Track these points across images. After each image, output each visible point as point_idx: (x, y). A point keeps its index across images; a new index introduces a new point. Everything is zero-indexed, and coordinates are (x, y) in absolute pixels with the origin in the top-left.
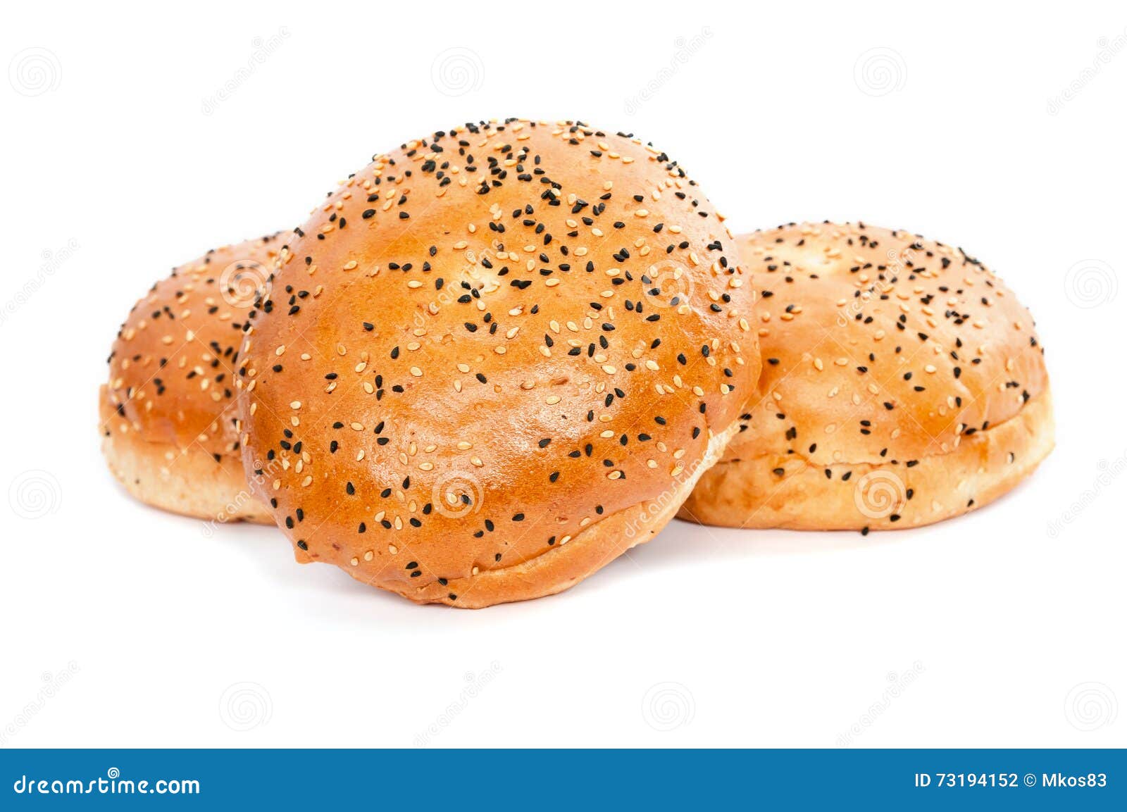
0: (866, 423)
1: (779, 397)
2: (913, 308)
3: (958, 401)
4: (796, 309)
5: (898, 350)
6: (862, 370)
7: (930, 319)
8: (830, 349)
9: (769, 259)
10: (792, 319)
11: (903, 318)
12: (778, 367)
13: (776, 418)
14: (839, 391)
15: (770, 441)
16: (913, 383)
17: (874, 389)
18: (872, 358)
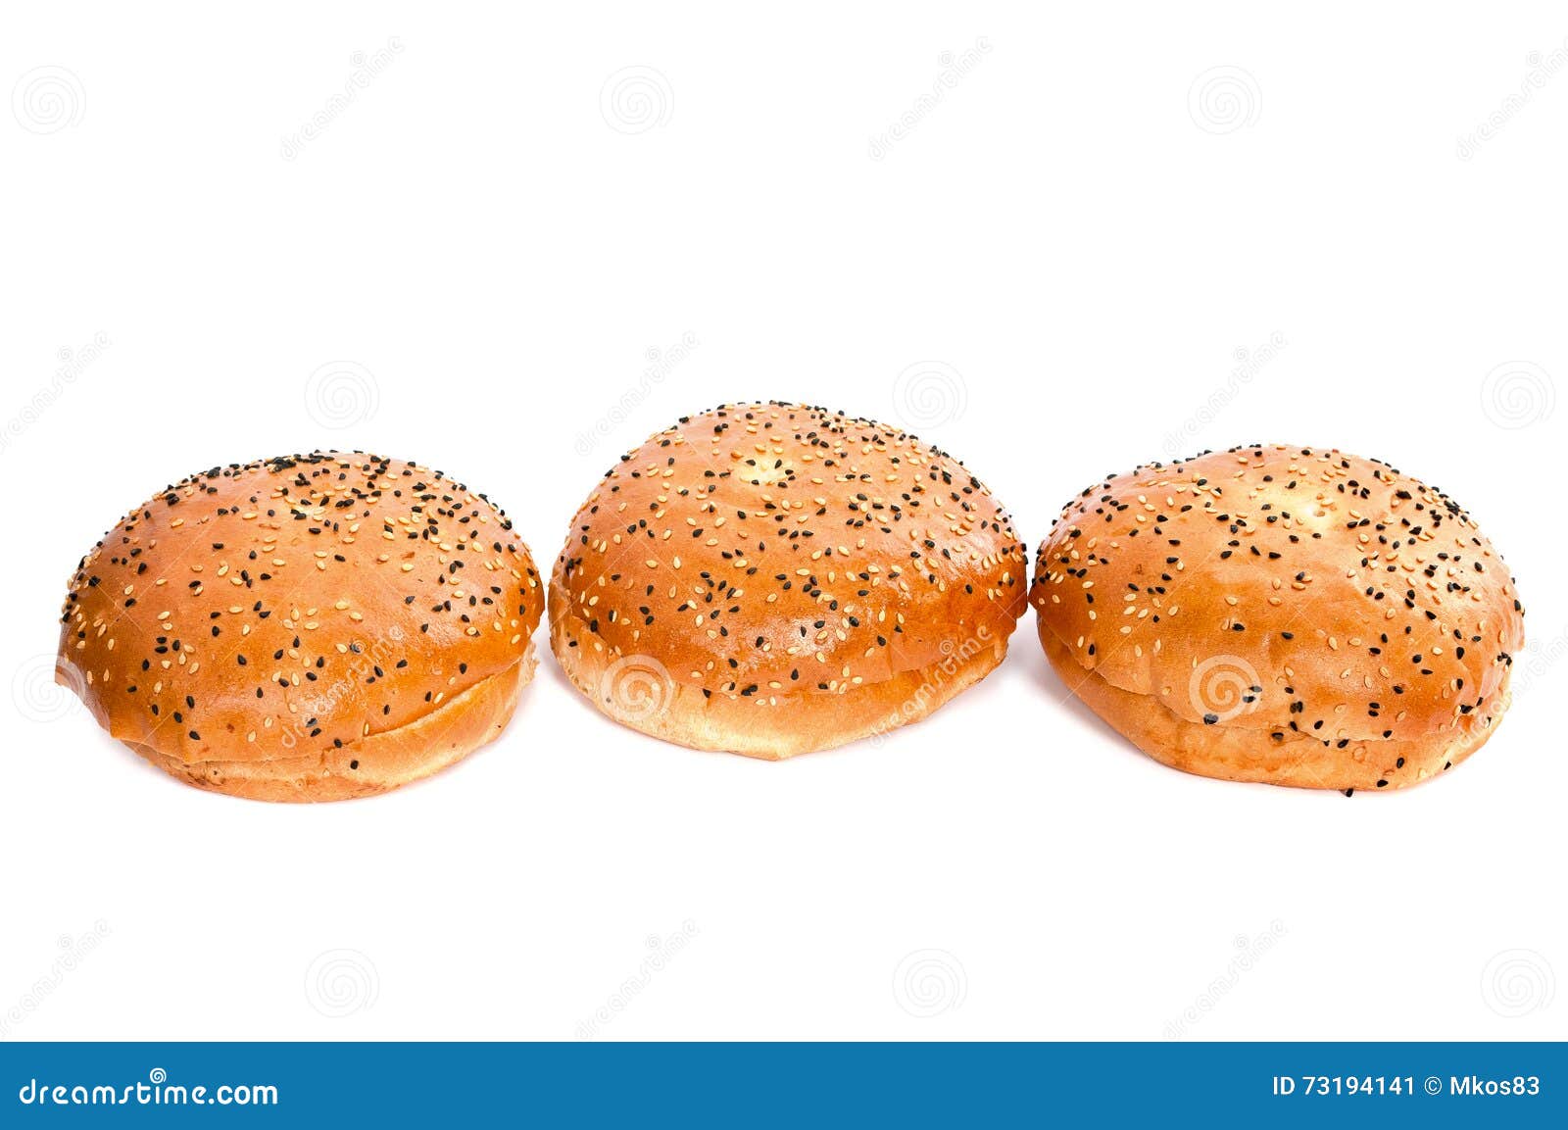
0: (1374, 705)
1: (1290, 672)
2: (1418, 579)
3: (1460, 684)
4: (1307, 578)
5: (1408, 630)
6: (1375, 651)
7: (1435, 593)
8: (1343, 628)
9: (1267, 507)
10: (1304, 589)
11: (1411, 594)
12: (1292, 643)
13: (1283, 691)
14: (1352, 672)
15: (1275, 714)
16: (1421, 666)
17: (1385, 671)
18: (1384, 639)
